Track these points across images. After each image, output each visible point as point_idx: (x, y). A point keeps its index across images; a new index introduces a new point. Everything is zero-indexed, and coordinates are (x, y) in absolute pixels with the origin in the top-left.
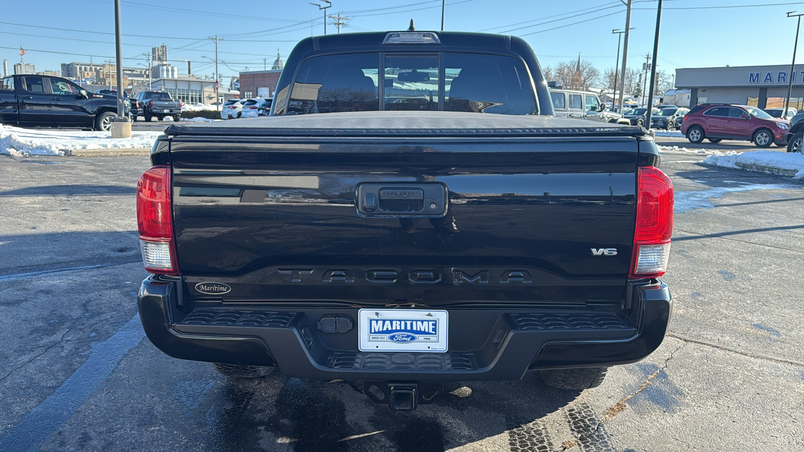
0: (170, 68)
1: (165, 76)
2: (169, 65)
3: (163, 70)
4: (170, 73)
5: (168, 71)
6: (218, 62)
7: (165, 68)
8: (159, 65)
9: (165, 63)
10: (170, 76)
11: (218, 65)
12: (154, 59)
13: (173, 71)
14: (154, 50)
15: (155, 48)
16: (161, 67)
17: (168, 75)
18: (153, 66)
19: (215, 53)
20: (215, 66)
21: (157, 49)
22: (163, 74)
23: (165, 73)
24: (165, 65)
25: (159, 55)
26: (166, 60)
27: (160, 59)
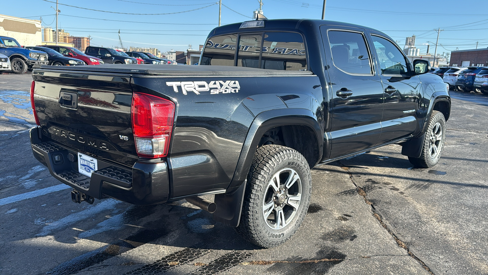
0: (415, 50)
1: (411, 55)
2: (415, 48)
3: (410, 51)
4: (415, 52)
5: (413, 51)
6: (437, 45)
7: (412, 49)
8: (408, 48)
9: (412, 46)
10: (414, 55)
11: (437, 46)
12: (406, 44)
13: (417, 51)
14: (407, 39)
15: (408, 38)
16: (409, 49)
17: (413, 53)
18: (405, 48)
19: (437, 39)
20: (435, 48)
21: (409, 38)
22: (410, 54)
23: (412, 52)
24: (413, 48)
25: (410, 41)
26: (414, 45)
27: (410, 44)
